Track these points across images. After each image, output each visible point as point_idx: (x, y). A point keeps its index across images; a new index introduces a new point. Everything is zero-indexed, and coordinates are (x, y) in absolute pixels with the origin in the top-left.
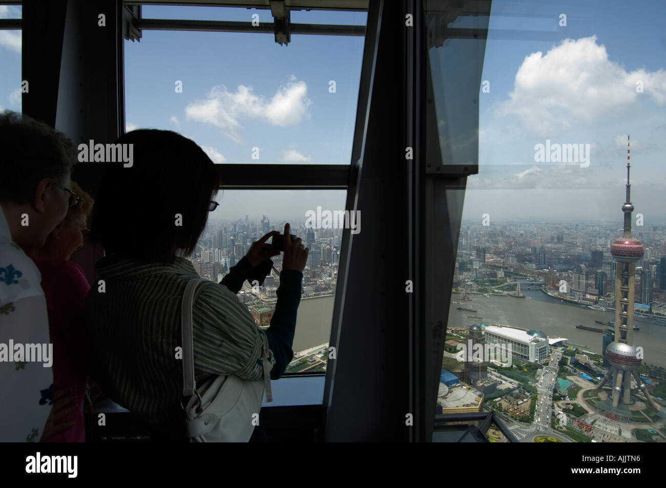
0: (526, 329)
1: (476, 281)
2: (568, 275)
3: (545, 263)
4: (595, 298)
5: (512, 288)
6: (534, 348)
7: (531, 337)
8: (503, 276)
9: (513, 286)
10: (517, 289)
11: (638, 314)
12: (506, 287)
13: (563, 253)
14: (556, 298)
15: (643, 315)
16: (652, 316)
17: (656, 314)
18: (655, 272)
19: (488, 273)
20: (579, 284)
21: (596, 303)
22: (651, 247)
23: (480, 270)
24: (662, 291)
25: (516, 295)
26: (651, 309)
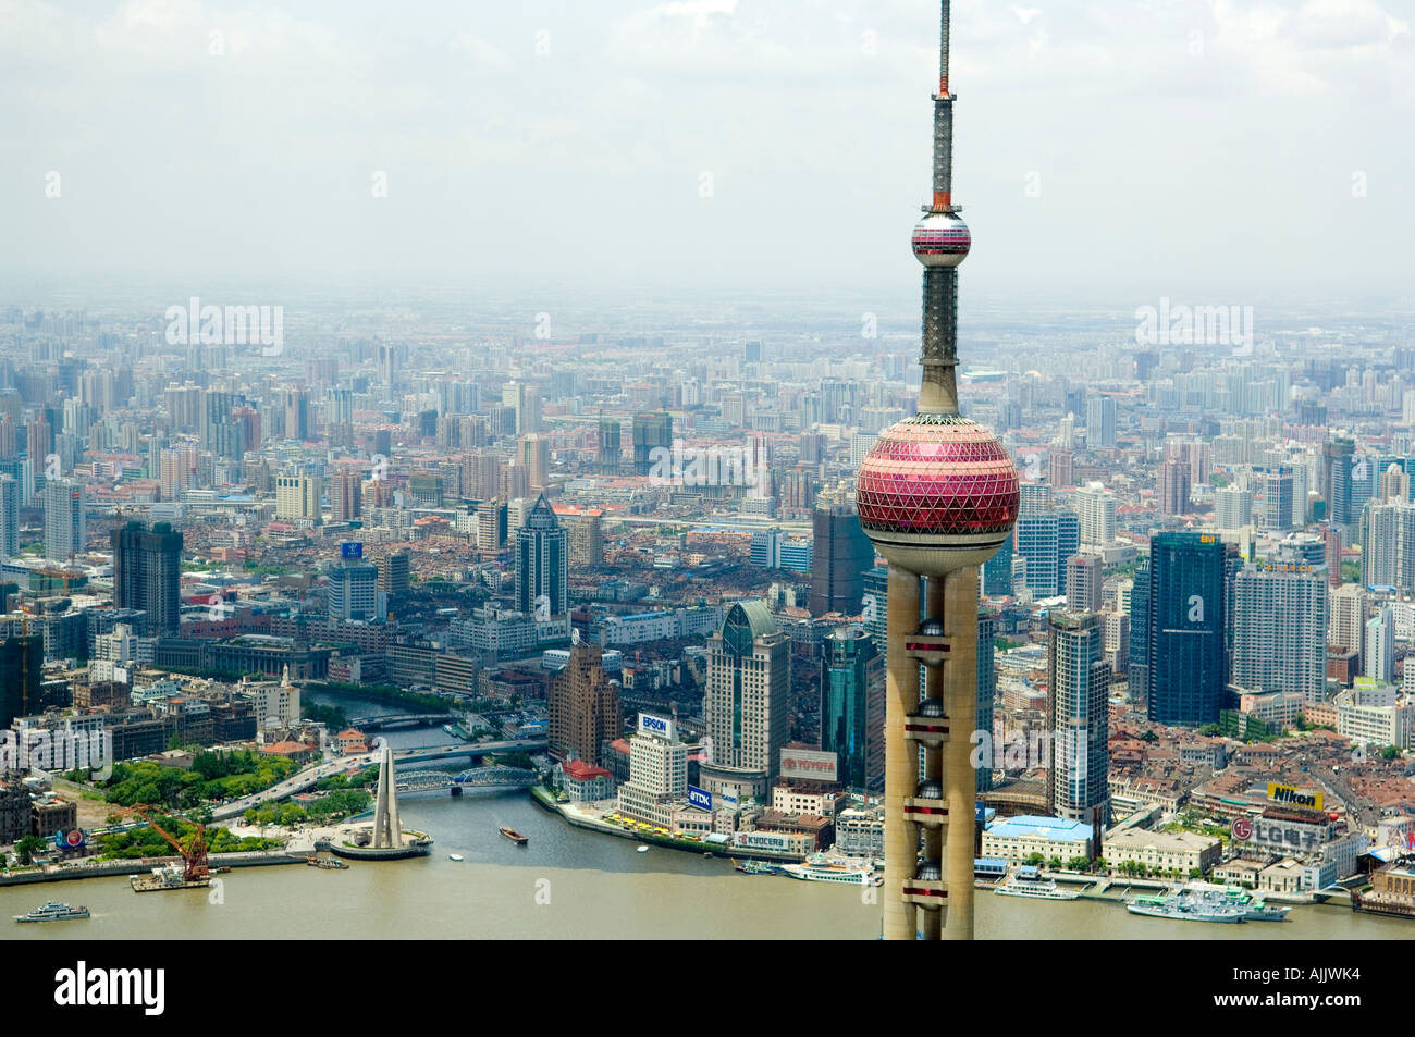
4: (819, 811)
5: (347, 797)
9: (359, 784)
10: (376, 804)
11: (1038, 878)
12: (307, 797)
13: (666, 532)
14: (609, 834)
15: (1058, 881)
16: (1103, 883)
17: (1121, 869)
18: (1124, 620)
19: (196, 707)
20: (737, 729)
21: (825, 838)
22: (1117, 477)
23: (137, 694)
24: (1159, 729)
25: (371, 848)
26: (1095, 847)
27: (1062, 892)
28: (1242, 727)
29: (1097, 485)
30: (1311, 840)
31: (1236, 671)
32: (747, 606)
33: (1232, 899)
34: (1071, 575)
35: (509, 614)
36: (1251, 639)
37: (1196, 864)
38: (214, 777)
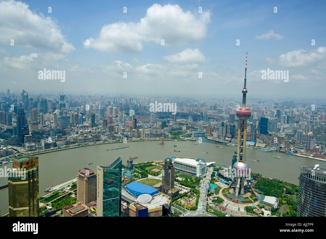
0: (195, 159)
1: (171, 133)
2: (218, 127)
3: (207, 121)
4: (230, 140)
5: (190, 136)
6: (199, 168)
7: (198, 163)
8: (185, 129)
9: (190, 134)
10: (192, 136)
11: (249, 147)
12: (187, 135)
13: (216, 115)
14: (211, 140)
15: (252, 147)
16: (256, 148)
17: (257, 146)
18: (258, 125)
19: (178, 127)
20: (223, 132)
21: (230, 142)
22: (257, 112)
23: (173, 126)
24: (261, 134)
25: (192, 140)
26: (255, 144)
27: (252, 148)
28: (269, 135)
29: (255, 113)
30: (275, 145)
31: (268, 130)
32: (224, 122)
33: (268, 150)
34: (253, 121)
35: (203, 121)
36: (270, 127)
37: (264, 146)
38: (179, 133)
